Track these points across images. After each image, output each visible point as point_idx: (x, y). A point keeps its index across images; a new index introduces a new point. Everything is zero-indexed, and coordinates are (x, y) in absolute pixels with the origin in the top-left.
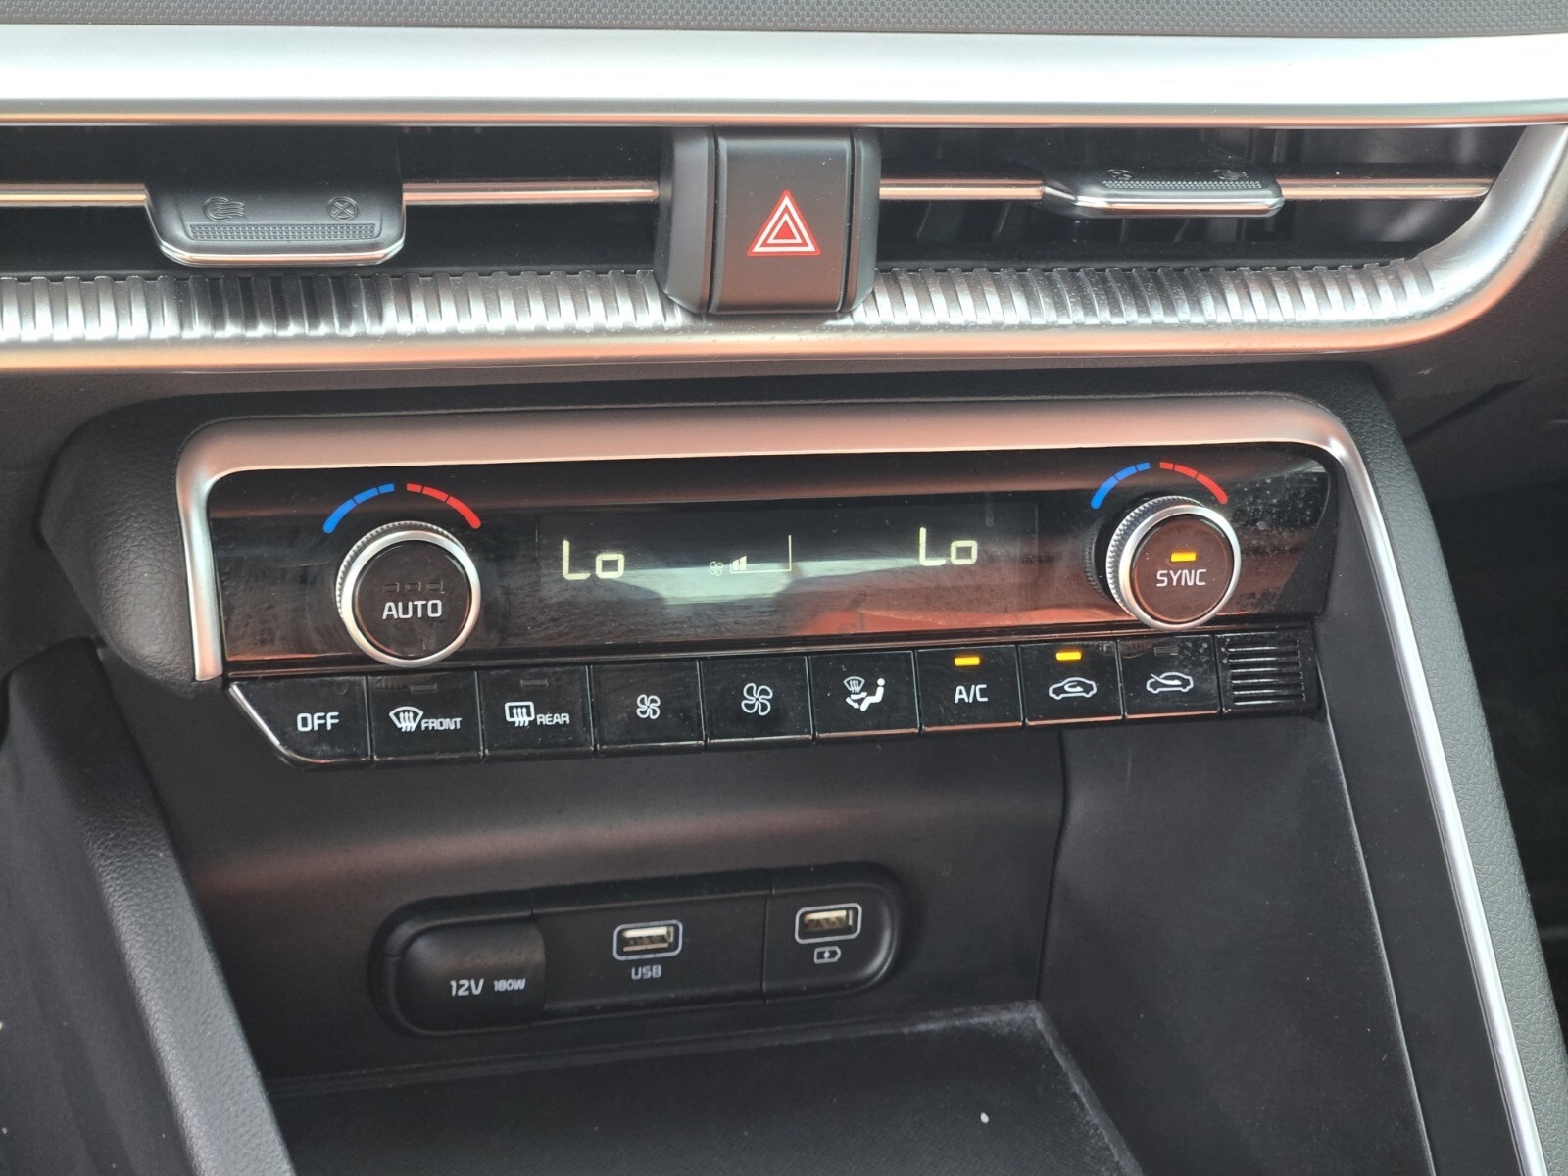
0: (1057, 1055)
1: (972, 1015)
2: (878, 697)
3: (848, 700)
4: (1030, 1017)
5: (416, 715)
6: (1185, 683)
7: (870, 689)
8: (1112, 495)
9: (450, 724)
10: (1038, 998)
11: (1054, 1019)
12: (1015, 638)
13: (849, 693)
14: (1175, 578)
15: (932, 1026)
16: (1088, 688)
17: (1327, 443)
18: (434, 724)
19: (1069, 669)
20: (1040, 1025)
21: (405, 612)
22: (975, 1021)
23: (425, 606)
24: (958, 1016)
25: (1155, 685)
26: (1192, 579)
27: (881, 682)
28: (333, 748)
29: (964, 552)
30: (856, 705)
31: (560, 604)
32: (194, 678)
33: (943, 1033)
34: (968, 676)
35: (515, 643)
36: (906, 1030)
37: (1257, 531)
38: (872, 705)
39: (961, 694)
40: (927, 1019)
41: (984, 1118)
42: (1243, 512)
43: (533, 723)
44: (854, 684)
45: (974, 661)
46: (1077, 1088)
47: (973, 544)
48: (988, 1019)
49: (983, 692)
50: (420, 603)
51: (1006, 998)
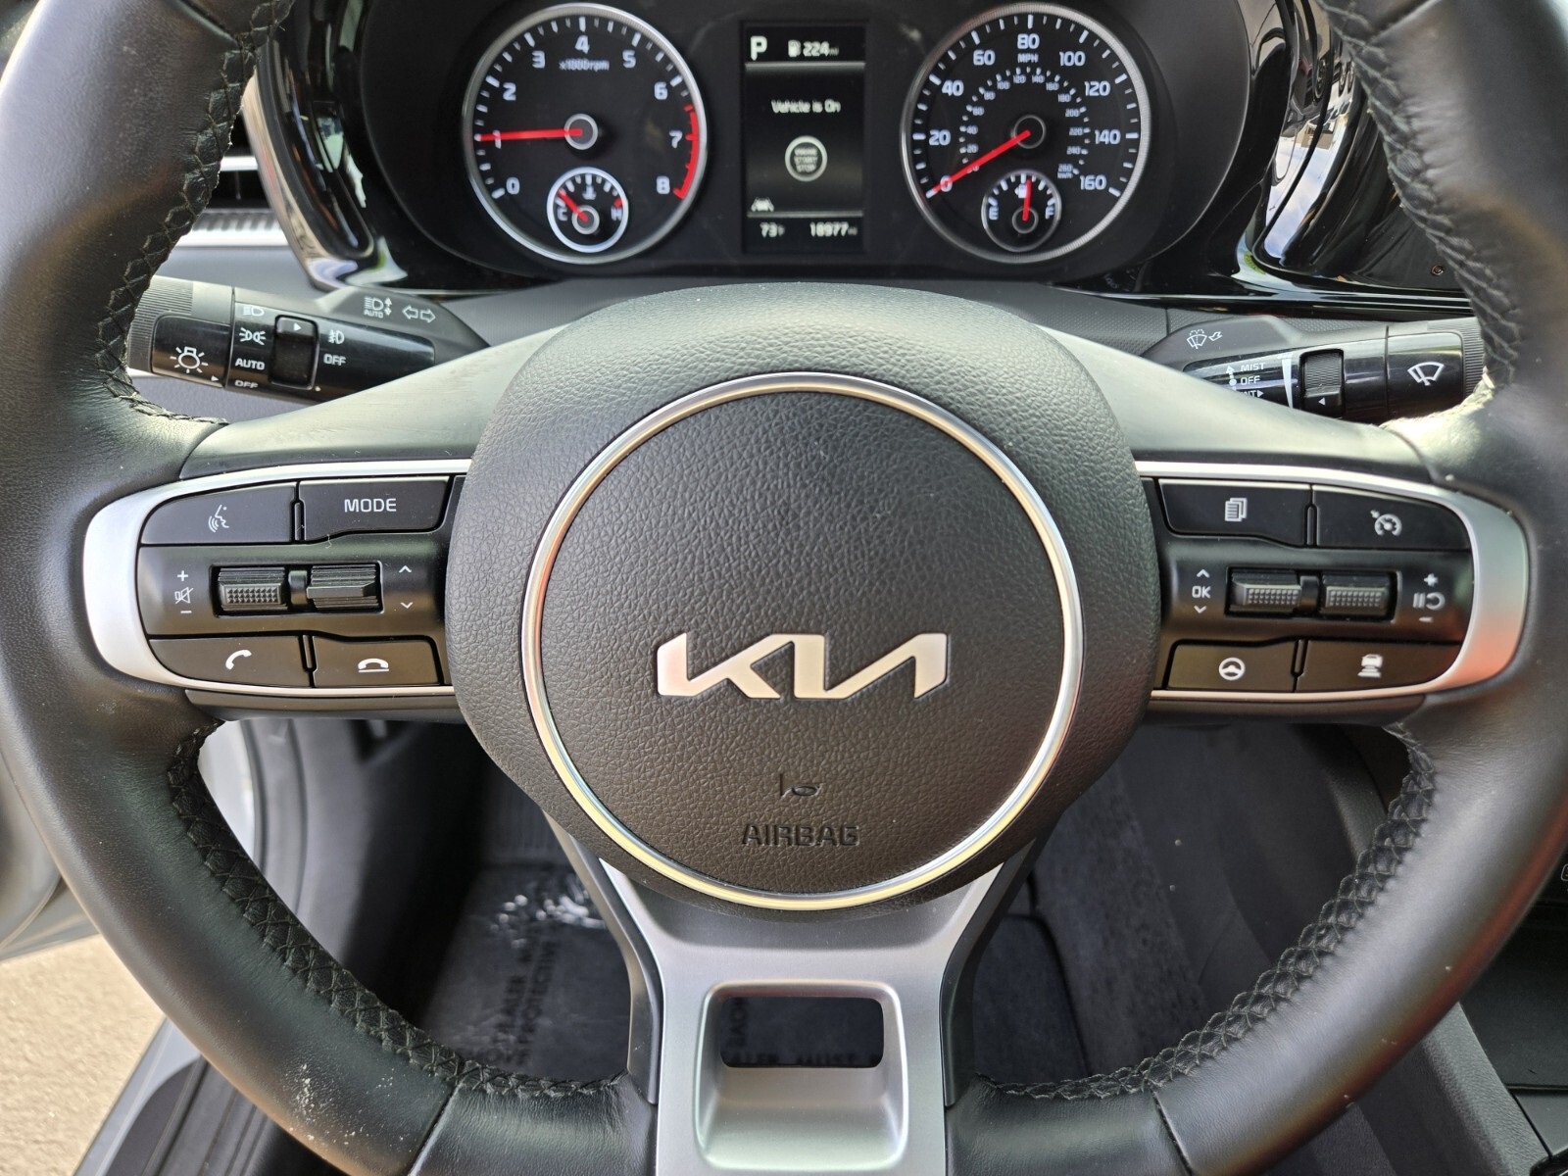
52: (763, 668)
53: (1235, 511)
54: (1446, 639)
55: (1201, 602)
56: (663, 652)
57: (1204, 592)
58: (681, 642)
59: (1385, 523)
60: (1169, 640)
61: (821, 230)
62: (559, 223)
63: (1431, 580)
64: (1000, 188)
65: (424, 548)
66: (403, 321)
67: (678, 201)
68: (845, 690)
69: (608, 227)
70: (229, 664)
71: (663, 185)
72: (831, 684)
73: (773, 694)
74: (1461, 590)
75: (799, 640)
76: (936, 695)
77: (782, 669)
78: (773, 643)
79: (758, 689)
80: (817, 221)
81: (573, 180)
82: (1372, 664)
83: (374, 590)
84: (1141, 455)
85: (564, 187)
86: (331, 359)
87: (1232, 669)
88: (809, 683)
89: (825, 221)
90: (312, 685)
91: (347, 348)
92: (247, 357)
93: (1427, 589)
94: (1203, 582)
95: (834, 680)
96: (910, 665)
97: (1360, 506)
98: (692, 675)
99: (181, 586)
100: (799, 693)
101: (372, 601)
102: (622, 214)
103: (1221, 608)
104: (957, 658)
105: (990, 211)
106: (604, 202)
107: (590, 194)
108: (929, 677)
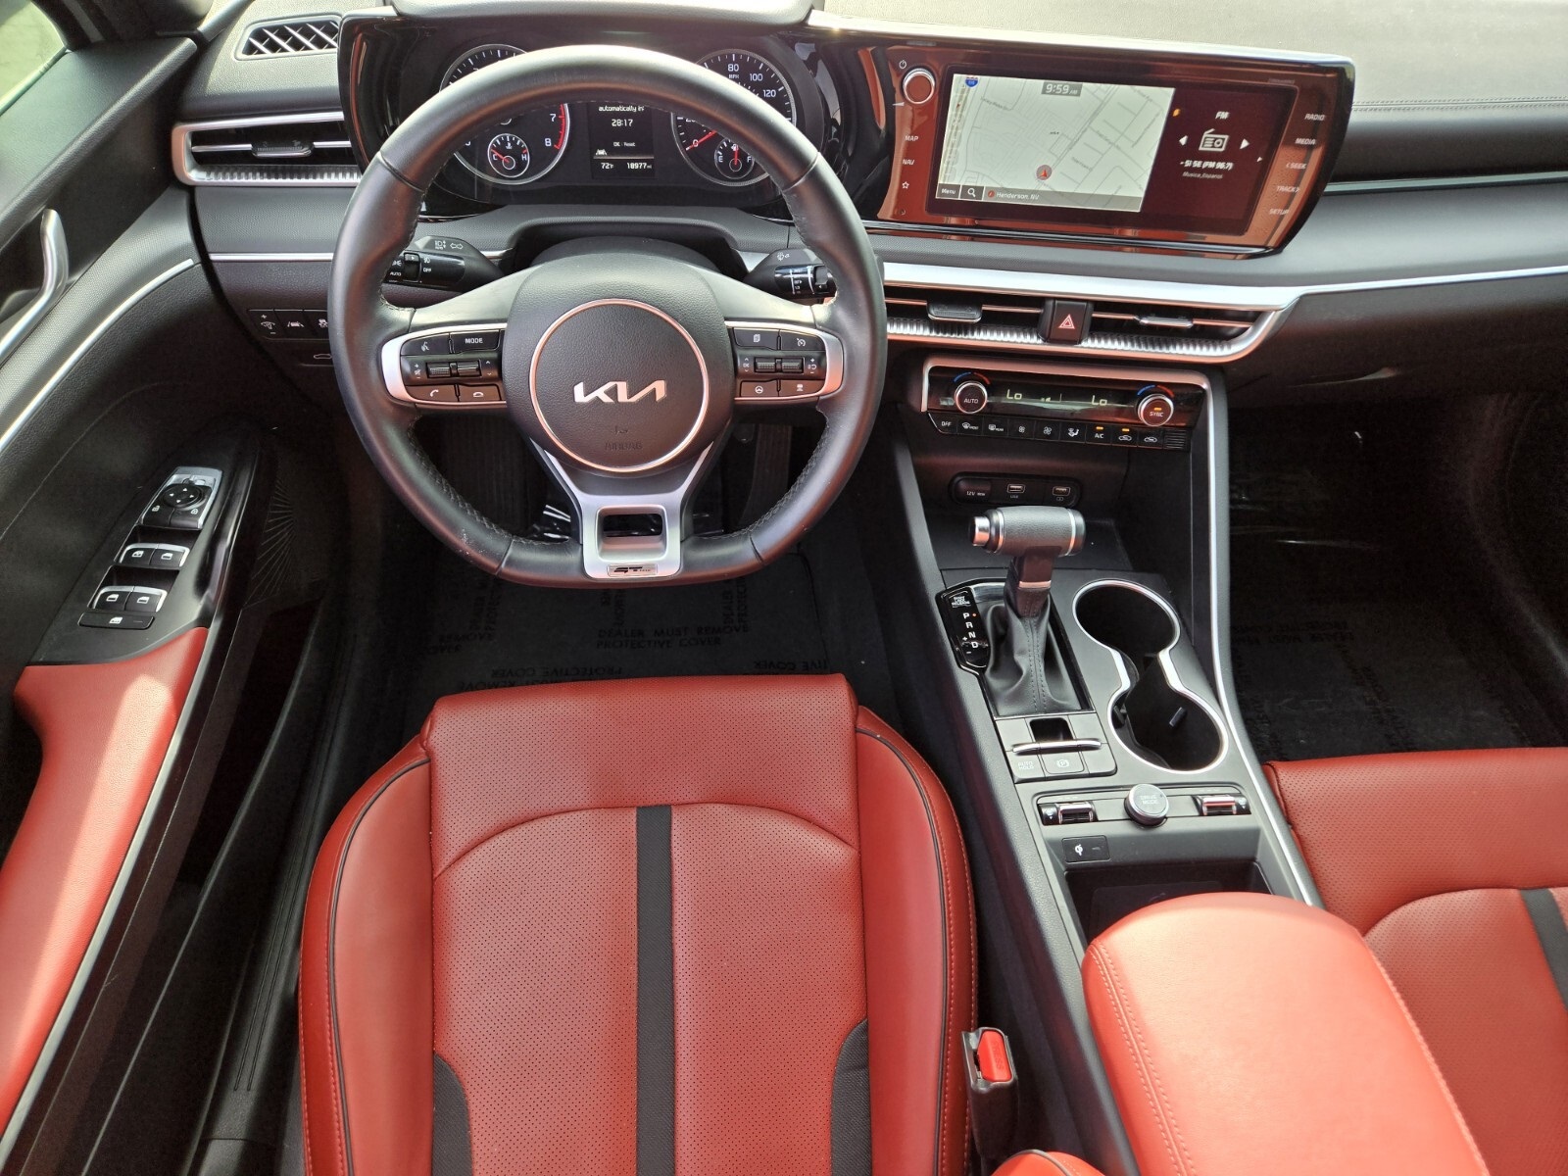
2: (1076, 434)
3: (1069, 433)
4: (1110, 523)
5: (968, 426)
6: (1155, 440)
7: (1075, 432)
8: (1142, 392)
9: (976, 428)
10: (1113, 518)
12: (1112, 424)
14: (1156, 414)
16: (1129, 438)
17: (1202, 385)
18: (972, 428)
19: (1126, 433)
20: (1112, 525)
21: (969, 401)
22: (1095, 521)
24: (1092, 519)
25: (1147, 440)
26: (1160, 415)
27: (1078, 431)
28: (949, 430)
29: (1104, 402)
30: (1071, 435)
32: (921, 411)
34: (1099, 432)
35: (994, 412)
38: (1075, 436)
39: (1097, 436)
41: (1092, 543)
42: (1176, 401)
43: (995, 430)
44: (1071, 430)
45: (1101, 428)
46: (1118, 540)
47: (1106, 401)
48: (1099, 521)
49: (1103, 436)
50: (973, 400)
51: (1105, 517)
52: (608, 393)
53: (757, 339)
54: (820, 378)
55: (746, 368)
56: (576, 388)
57: (747, 365)
58: (581, 385)
59: (801, 342)
60: (739, 381)
61: (633, 166)
62: (493, 161)
63: (813, 360)
64: (723, 145)
65: (494, 355)
66: (451, 250)
67: (557, 151)
68: (634, 399)
69: (521, 165)
70: (431, 395)
71: (548, 142)
72: (629, 397)
73: (611, 401)
74: (823, 364)
75: (618, 383)
76: (663, 400)
77: (613, 393)
78: (610, 385)
79: (606, 399)
80: (631, 161)
81: (500, 139)
82: (800, 387)
83: (478, 369)
84: (727, 319)
85: (495, 143)
86: (426, 270)
87: (759, 390)
88: (623, 397)
89: (634, 161)
90: (459, 401)
91: (432, 264)
92: (394, 271)
93: (811, 363)
94: (747, 362)
95: (631, 395)
96: (654, 391)
97: (793, 337)
98: (586, 395)
99: (416, 369)
100: (619, 400)
101: (478, 373)
102: (526, 157)
103: (753, 370)
104: (669, 388)
105: (719, 157)
106: (517, 152)
107: (509, 147)
108: (660, 394)
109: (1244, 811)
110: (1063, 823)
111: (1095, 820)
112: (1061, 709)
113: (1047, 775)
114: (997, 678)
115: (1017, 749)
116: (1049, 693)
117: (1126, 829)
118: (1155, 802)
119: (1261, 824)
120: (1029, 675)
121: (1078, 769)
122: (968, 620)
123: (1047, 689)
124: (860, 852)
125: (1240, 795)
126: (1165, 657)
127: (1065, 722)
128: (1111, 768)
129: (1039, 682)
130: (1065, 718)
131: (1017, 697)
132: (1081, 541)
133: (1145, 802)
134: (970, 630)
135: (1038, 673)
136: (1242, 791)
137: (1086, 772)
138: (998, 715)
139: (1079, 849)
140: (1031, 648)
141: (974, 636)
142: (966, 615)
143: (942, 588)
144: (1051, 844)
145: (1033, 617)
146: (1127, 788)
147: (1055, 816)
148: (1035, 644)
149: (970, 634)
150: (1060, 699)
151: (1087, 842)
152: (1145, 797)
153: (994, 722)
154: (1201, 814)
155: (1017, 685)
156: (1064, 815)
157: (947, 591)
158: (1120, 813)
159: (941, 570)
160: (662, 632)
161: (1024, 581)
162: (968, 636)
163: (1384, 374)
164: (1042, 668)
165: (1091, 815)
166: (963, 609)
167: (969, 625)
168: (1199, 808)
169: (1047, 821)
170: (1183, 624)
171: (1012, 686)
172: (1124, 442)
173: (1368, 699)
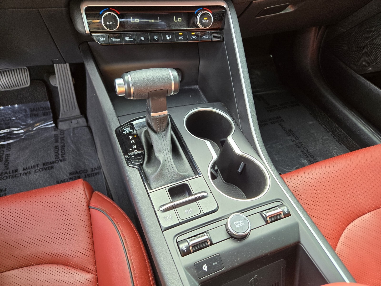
0: (199, 90)
1: (190, 87)
2: (170, 38)
3: (167, 38)
4: (197, 87)
5: (114, 39)
6: (207, 37)
7: (169, 37)
8: (197, 13)
9: (119, 40)
10: (198, 85)
11: (199, 87)
12: (186, 31)
13: (167, 37)
14: (205, 21)
15: (186, 88)
16: (195, 37)
17: (224, 5)
18: (117, 40)
19: (193, 35)
20: (198, 88)
21: (110, 23)
22: (191, 87)
23: (112, 23)
24: (189, 87)
25: (204, 37)
26: (207, 21)
27: (170, 36)
28: (104, 42)
29: (180, 20)
30: (167, 39)
31: (131, 25)
32: (86, 33)
33: (187, 88)
34: (181, 36)
35: (125, 30)
36: (183, 88)
37: (216, 17)
38: (169, 39)
39: (180, 38)
40: (186, 87)
41: (191, 96)
42: (214, 14)
43: (129, 40)
44: (167, 36)
45: (182, 34)
46: (201, 93)
47: (181, 19)
48: (192, 87)
49: (183, 38)
50: (112, 22)
51: (194, 85)
109: (287, 215)
110: (194, 252)
111: (212, 244)
112: (184, 177)
113: (181, 221)
114: (149, 167)
115: (162, 209)
116: (177, 170)
117: (230, 245)
118: (243, 224)
119: (298, 220)
120: (164, 163)
121: (197, 213)
122: (132, 139)
123: (175, 168)
124: (96, 275)
125: (282, 205)
126: (230, 139)
127: (187, 185)
128: (215, 207)
129: (171, 165)
130: (187, 182)
131: (160, 176)
132: (178, 86)
133: (237, 226)
134: (133, 144)
135: (169, 160)
136: (283, 203)
137: (202, 213)
138: (151, 189)
139: (205, 268)
140: (164, 148)
141: (135, 147)
142: (131, 137)
143: (119, 125)
144: (188, 269)
145: (163, 131)
146: (225, 217)
147: (188, 249)
148: (166, 145)
149: (133, 146)
150: (183, 173)
151: (208, 261)
152: (236, 223)
153: (148, 194)
154: (267, 223)
155: (159, 170)
156: (193, 247)
157: (121, 126)
158: (225, 236)
159: (118, 117)
160: (27, 168)
161: (153, 113)
162: (132, 148)
163: (290, 9)
164: (171, 157)
165: (208, 241)
166: (130, 134)
167: (133, 142)
168: (265, 219)
169: (184, 253)
170: (235, 122)
171: (156, 171)
172: (193, 40)
173: (293, 140)
